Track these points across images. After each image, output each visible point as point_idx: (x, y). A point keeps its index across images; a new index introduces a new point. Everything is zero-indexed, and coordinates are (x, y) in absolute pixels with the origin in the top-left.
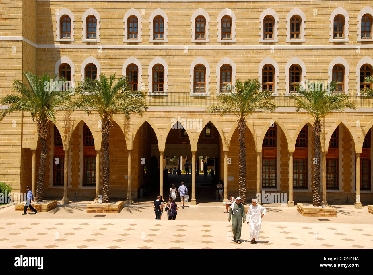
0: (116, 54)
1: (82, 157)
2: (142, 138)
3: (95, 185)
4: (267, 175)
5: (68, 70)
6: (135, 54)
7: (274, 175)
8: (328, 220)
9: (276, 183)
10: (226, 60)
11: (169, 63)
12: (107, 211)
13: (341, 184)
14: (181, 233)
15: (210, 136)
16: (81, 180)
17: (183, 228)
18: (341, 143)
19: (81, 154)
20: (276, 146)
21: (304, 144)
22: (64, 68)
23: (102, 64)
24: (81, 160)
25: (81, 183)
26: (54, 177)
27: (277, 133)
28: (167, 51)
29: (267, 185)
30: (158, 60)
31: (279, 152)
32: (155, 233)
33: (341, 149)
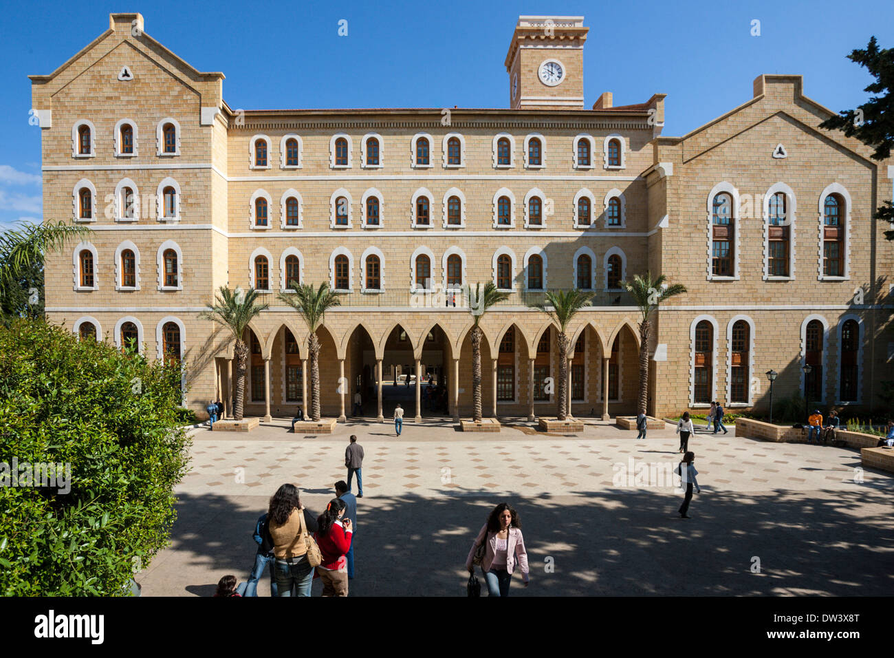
0: (322, 243)
1: (284, 368)
2: (354, 343)
3: (301, 400)
4: (503, 385)
5: (265, 263)
6: (345, 242)
7: (511, 385)
8: (574, 436)
9: (513, 395)
10: (454, 250)
11: (387, 254)
12: (319, 431)
13: (586, 393)
14: (414, 457)
15: (434, 341)
16: (284, 395)
17: (414, 451)
18: (587, 346)
19: (283, 363)
20: (513, 352)
21: (546, 349)
22: (261, 261)
23: (306, 255)
24: (283, 371)
25: (285, 398)
26: (252, 391)
27: (514, 335)
28: (383, 238)
29: (503, 397)
30: (372, 250)
31: (516, 359)
32: (383, 457)
33: (587, 354)
